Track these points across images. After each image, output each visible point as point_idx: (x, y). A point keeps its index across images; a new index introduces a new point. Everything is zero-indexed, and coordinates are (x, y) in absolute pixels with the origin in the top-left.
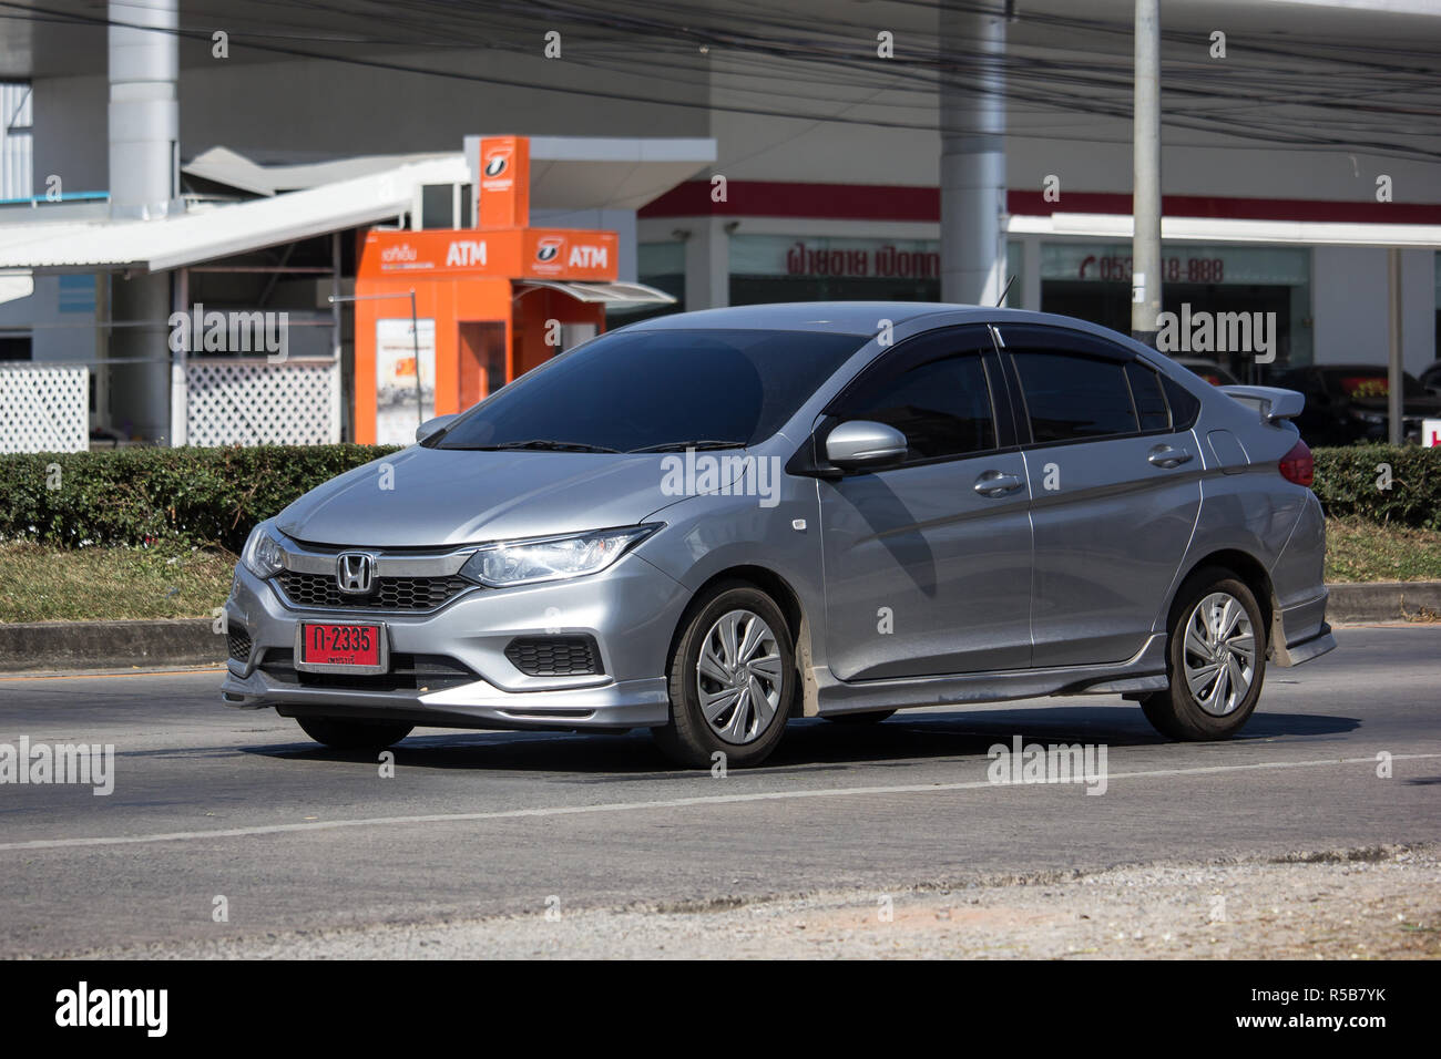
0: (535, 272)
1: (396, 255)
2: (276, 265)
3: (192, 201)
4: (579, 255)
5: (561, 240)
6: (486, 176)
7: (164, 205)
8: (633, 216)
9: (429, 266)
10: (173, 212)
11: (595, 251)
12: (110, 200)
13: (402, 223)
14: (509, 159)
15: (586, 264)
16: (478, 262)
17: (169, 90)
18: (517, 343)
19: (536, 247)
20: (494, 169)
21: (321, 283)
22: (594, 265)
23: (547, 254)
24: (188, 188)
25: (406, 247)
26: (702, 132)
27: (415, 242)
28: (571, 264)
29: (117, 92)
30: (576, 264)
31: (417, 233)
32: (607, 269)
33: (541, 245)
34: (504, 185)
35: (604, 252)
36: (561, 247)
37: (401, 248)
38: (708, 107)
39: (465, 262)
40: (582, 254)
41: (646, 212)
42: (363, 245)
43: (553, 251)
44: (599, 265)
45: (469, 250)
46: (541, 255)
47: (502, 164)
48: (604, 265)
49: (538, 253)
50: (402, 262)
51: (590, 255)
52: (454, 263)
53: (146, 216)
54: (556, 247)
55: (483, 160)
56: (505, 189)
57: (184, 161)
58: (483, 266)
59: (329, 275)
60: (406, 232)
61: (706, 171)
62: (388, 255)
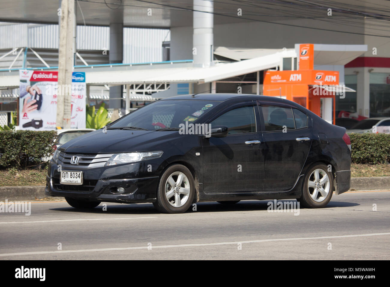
0: (315, 83)
1: (275, 78)
2: (240, 81)
3: (217, 62)
4: (328, 78)
5: (322, 74)
6: (301, 55)
7: (209, 63)
8: (343, 67)
9: (285, 81)
10: (211, 65)
11: (332, 77)
12: (193, 62)
13: (277, 69)
14: (308, 50)
15: (330, 81)
16: (299, 80)
17: (211, 31)
18: (310, 103)
19: (315, 76)
20: (304, 53)
21: (253, 86)
22: (332, 81)
23: (318, 78)
24: (216, 59)
25: (278, 76)
26: (362, 43)
27: (281, 74)
28: (325, 81)
29: (196, 31)
30: (327, 80)
31: (281, 72)
32: (336, 82)
33: (317, 75)
34: (306, 58)
35: (335, 77)
36: (323, 76)
37: (277, 76)
38: (364, 34)
39: (295, 80)
40: (329, 78)
41: (347, 66)
42: (265, 74)
43: (320, 77)
44: (333, 81)
45: (296, 76)
46: (317, 78)
47: (306, 52)
48: (335, 81)
49: (316, 77)
50: (277, 80)
51: (331, 78)
52: (292, 80)
53: (203, 66)
54: (321, 76)
55: (300, 51)
56: (307, 59)
57: (214, 51)
58: (300, 81)
59: (256, 84)
60: (278, 71)
61: (364, 54)
62: (273, 78)
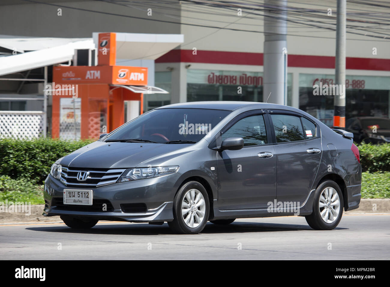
0: (117, 82)
1: (67, 75)
2: (23, 78)
5: (127, 70)
6: (100, 46)
8: (153, 62)
9: (79, 79)
13: (70, 64)
14: (109, 41)
15: (136, 79)
16: (97, 78)
19: (118, 73)
20: (104, 44)
21: (40, 84)
23: (122, 75)
25: (71, 72)
26: (178, 32)
27: (75, 71)
31: (76, 67)
32: (144, 81)
33: (120, 72)
34: (107, 50)
35: (143, 75)
36: (127, 73)
37: (69, 73)
39: (92, 78)
41: (158, 61)
43: (124, 75)
44: (141, 80)
45: (94, 73)
47: (106, 43)
49: (119, 74)
50: (69, 78)
54: (125, 73)
55: (99, 41)
58: (100, 79)
59: (43, 82)
60: (72, 67)
61: (180, 46)
62: (65, 75)
